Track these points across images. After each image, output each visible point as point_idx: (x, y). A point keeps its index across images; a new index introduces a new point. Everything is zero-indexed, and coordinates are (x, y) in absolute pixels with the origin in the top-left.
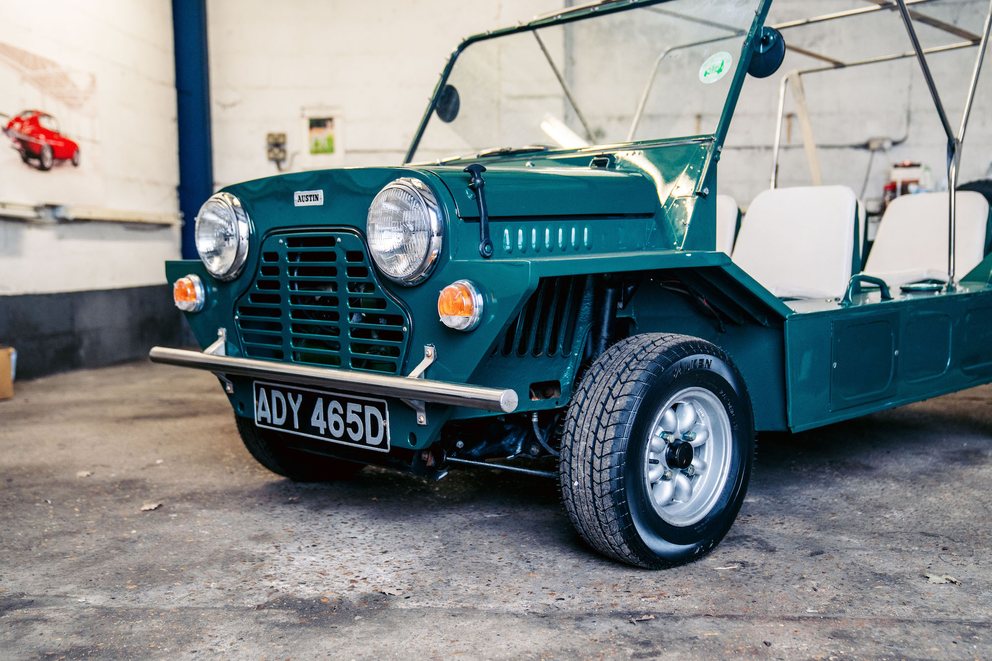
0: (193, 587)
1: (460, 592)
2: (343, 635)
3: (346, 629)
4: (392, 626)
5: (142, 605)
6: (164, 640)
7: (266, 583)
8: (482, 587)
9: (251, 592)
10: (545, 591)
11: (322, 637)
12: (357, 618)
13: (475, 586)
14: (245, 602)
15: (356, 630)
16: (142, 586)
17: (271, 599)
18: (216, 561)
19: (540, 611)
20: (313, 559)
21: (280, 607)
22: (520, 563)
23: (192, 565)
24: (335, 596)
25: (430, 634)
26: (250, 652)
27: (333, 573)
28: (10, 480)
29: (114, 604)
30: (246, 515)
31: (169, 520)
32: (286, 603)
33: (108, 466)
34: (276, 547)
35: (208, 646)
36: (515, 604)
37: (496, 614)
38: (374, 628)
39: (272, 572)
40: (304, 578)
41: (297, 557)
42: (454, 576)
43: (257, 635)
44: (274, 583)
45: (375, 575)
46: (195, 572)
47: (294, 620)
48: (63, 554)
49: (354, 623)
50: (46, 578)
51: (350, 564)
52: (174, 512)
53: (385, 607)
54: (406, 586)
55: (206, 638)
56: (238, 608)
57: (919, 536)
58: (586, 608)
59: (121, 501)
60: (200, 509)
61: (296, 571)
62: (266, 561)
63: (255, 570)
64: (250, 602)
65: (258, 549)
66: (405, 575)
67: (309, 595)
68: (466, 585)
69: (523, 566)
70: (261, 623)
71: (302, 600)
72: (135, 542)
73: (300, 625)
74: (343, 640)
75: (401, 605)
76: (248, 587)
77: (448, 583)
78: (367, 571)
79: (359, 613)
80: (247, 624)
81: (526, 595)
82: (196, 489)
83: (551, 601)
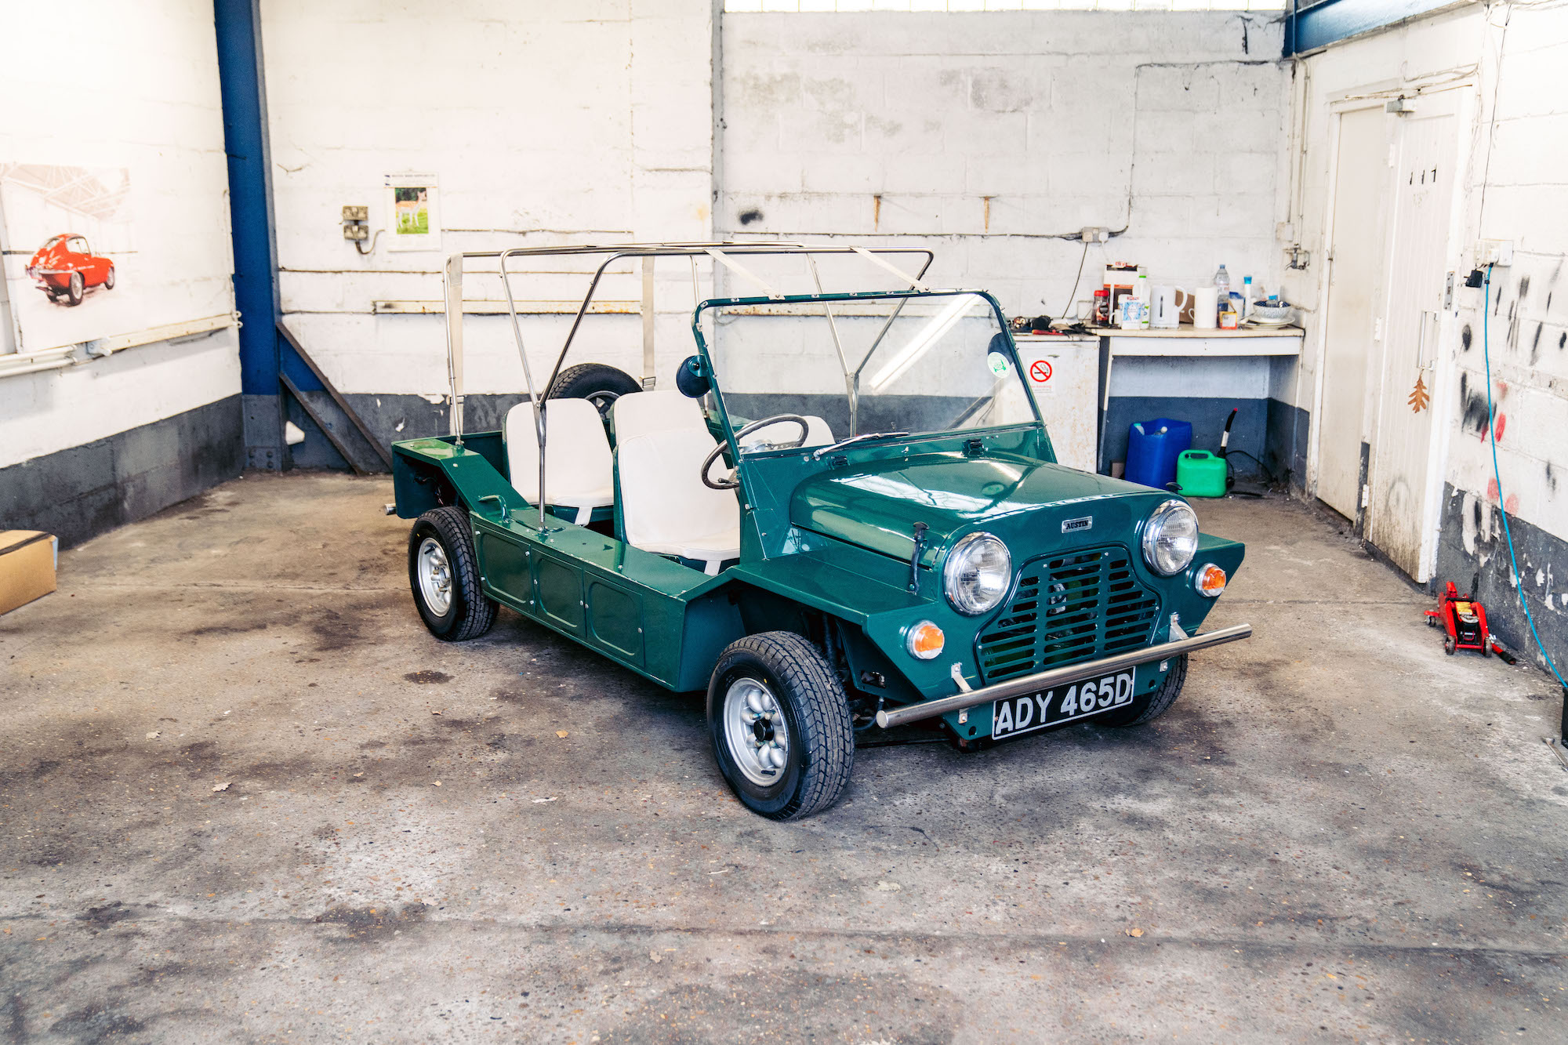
0: (263, 894)
1: (487, 901)
2: (383, 951)
3: (386, 945)
4: (423, 941)
5: (220, 917)
6: (241, 956)
7: (326, 890)
8: (507, 895)
9: (312, 901)
10: (558, 900)
11: (366, 953)
12: (397, 932)
13: (500, 895)
14: (306, 912)
15: (394, 944)
16: (220, 893)
17: (329, 908)
18: (282, 862)
19: (546, 923)
20: (368, 859)
21: (336, 919)
22: (547, 867)
23: (264, 867)
24: (382, 907)
25: (452, 950)
26: (308, 968)
27: (383, 878)
28: (80, 744)
29: (198, 916)
30: (312, 797)
31: (240, 805)
32: (340, 915)
33: (176, 721)
34: (337, 844)
35: (276, 963)
36: (529, 916)
37: (508, 927)
38: (409, 944)
39: (330, 877)
40: (358, 885)
41: (355, 857)
42: (486, 884)
43: (314, 952)
44: (331, 891)
45: (420, 880)
46: (265, 877)
47: (346, 935)
48: (148, 853)
49: (392, 938)
50: (137, 884)
51: (399, 867)
52: (243, 795)
53: (420, 920)
54: (443, 894)
55: (273, 953)
56: (301, 919)
57: (907, 831)
58: (586, 919)
59: (193, 776)
60: (268, 789)
61: (352, 876)
62: (328, 863)
63: (317, 873)
64: (310, 913)
65: (320, 847)
66: (445, 881)
67: (361, 904)
68: (494, 892)
69: (549, 868)
70: (318, 938)
71: (354, 911)
72: (208, 836)
73: (352, 940)
74: (382, 956)
75: (435, 917)
76: (310, 896)
77: (478, 892)
78: (414, 875)
79: (399, 925)
80: (306, 939)
81: (541, 905)
82: (265, 758)
83: (558, 912)
